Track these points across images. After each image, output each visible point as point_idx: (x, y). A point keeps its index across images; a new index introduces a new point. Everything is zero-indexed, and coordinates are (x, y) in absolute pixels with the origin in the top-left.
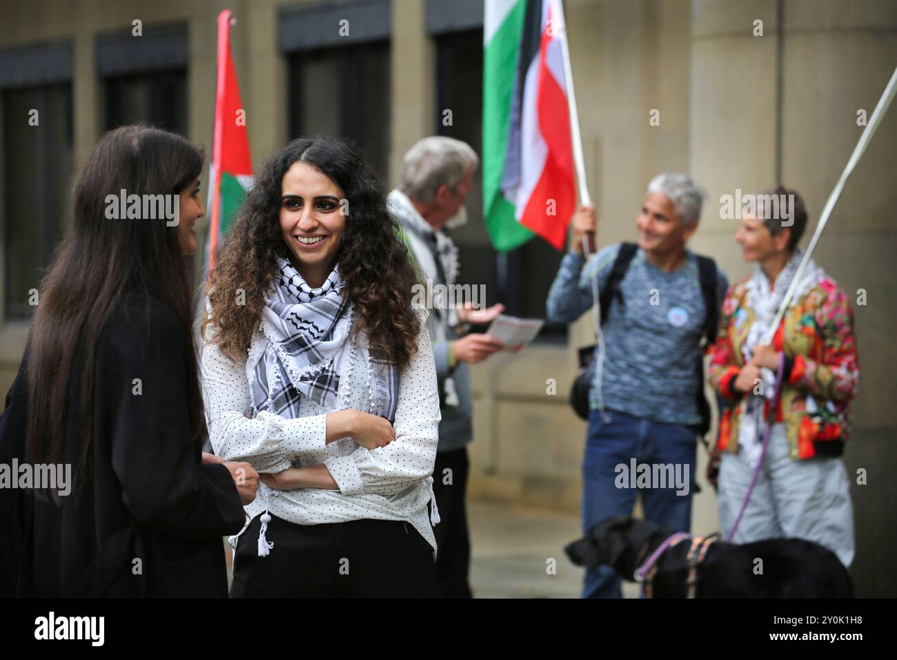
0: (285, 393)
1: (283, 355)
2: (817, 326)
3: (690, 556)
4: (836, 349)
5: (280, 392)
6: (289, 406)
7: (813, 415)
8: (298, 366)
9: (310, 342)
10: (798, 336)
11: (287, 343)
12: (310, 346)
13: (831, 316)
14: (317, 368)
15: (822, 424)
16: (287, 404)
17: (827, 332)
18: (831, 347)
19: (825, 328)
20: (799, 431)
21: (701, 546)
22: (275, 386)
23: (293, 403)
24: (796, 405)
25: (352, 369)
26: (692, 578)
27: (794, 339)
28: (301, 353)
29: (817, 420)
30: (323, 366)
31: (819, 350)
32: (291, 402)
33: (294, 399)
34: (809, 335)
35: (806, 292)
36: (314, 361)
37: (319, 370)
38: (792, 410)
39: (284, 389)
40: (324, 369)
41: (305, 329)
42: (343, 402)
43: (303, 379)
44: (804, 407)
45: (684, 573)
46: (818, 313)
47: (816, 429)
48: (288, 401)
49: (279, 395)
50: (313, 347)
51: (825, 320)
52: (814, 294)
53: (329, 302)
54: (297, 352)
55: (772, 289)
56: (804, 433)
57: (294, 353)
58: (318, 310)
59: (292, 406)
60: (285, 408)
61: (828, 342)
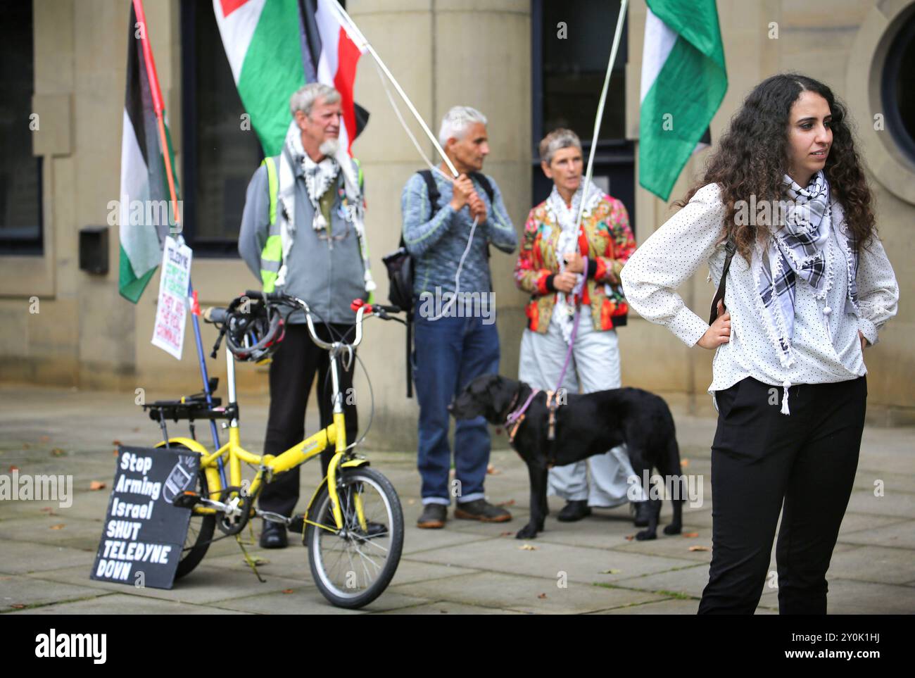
0: (785, 279)
1: (786, 248)
2: (609, 229)
3: (548, 404)
4: (624, 245)
5: (781, 278)
6: (788, 289)
7: (611, 298)
8: (798, 258)
9: (812, 239)
10: (598, 237)
11: (786, 238)
12: (811, 241)
13: (618, 220)
14: (812, 258)
15: (617, 304)
16: (786, 288)
17: (616, 233)
18: (620, 243)
19: (614, 230)
20: (602, 310)
21: (554, 396)
22: (778, 273)
23: (791, 287)
24: (597, 290)
25: (834, 258)
26: (552, 420)
27: (596, 240)
28: (797, 246)
29: (613, 301)
30: (817, 256)
31: (612, 248)
32: (789, 286)
33: (792, 284)
34: (605, 236)
35: (596, 205)
36: (811, 252)
37: (813, 259)
38: (596, 294)
39: (784, 276)
40: (818, 258)
41: (803, 226)
42: (828, 284)
43: (804, 268)
44: (603, 291)
45: (546, 418)
46: (608, 219)
47: (613, 307)
48: (787, 285)
49: (781, 281)
50: (814, 242)
51: (614, 223)
52: (602, 206)
53: (820, 203)
54: (795, 245)
55: (569, 207)
56: (605, 311)
57: (792, 246)
58: (814, 210)
59: (790, 289)
60: (785, 291)
61: (618, 240)
